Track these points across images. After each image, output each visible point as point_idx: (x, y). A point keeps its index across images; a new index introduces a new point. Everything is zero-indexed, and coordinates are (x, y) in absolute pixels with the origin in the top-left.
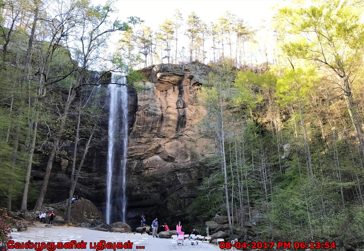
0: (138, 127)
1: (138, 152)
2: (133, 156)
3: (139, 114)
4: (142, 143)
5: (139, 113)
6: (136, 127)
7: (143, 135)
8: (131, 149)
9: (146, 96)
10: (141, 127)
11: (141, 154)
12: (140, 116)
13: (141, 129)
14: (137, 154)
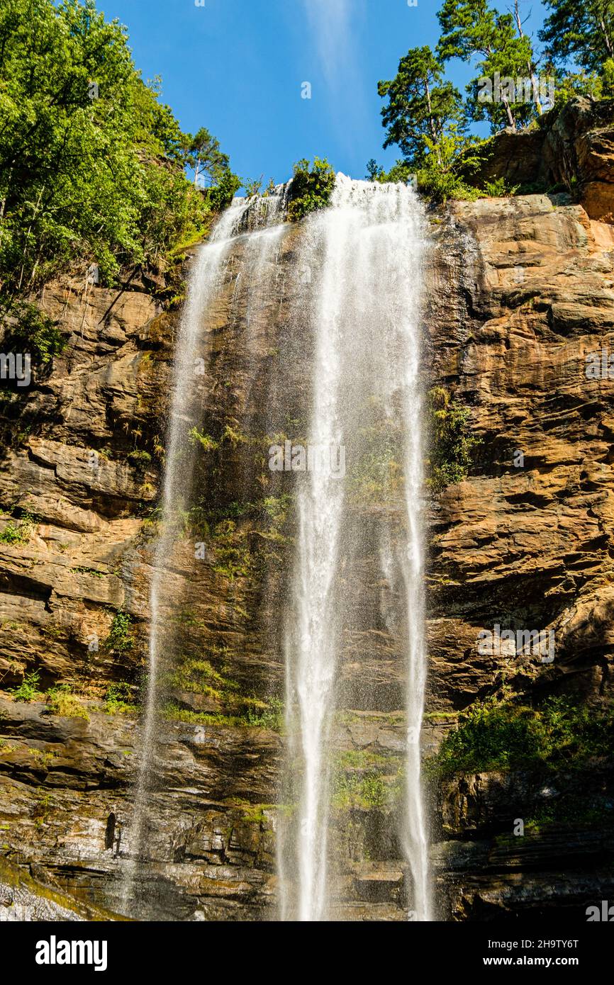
0: (506, 407)
1: (524, 554)
2: (490, 576)
3: (497, 334)
4: (541, 502)
5: (499, 329)
6: (493, 405)
7: (539, 453)
8: (471, 535)
9: (525, 243)
10: (522, 404)
11: (545, 563)
12: (508, 345)
13: (518, 413)
14: (517, 563)
